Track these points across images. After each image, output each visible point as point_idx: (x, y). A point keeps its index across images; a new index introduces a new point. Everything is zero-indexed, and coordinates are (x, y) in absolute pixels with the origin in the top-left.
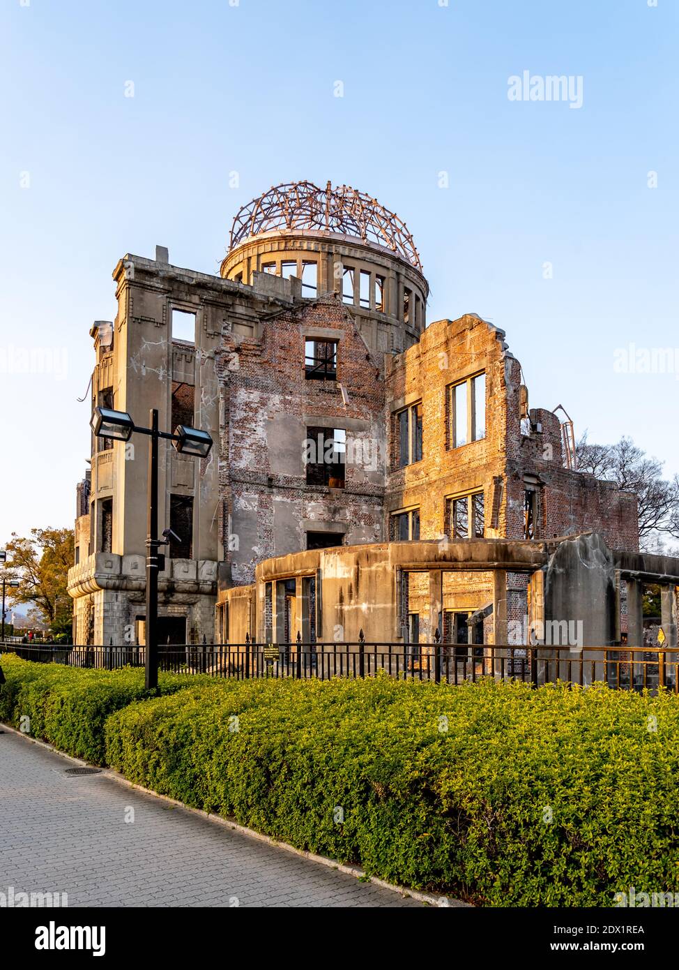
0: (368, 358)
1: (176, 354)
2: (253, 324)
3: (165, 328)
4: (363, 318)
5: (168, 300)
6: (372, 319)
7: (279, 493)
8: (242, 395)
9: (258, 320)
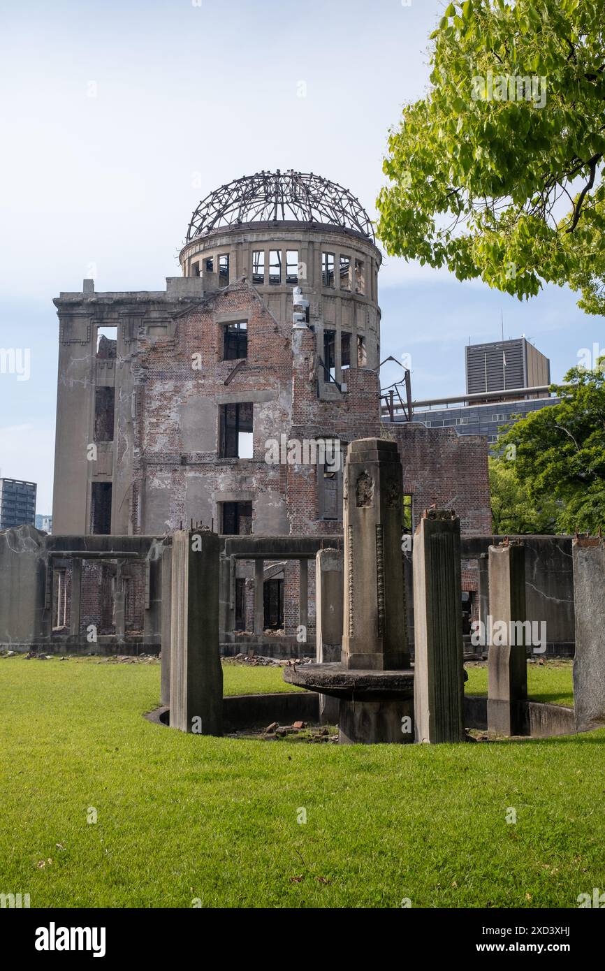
0: (276, 330)
1: (99, 364)
2: (167, 324)
3: (89, 346)
4: (270, 294)
5: (92, 321)
6: (280, 294)
7: (192, 469)
8: (158, 387)
9: (171, 320)
